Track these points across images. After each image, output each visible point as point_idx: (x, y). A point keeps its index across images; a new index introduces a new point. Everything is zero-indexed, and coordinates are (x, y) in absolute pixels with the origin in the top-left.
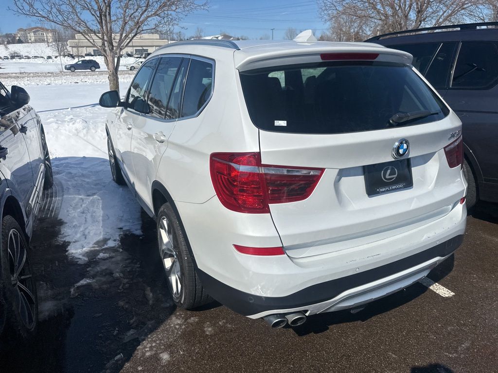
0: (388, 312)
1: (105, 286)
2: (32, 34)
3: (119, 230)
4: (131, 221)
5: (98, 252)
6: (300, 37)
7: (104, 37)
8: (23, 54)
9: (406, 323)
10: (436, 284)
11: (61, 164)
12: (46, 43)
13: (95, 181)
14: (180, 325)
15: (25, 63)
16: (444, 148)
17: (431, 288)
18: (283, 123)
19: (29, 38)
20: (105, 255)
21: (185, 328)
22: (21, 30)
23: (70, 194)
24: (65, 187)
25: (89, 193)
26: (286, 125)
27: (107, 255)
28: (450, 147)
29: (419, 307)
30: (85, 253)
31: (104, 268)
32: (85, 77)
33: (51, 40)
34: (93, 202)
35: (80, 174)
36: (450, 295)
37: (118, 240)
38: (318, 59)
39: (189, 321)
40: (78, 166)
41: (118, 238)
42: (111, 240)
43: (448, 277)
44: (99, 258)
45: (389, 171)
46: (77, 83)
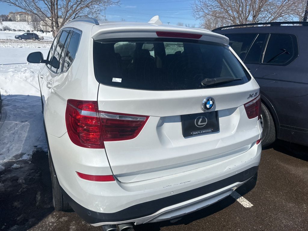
0: (205, 218)
1: (9, 189)
2: (18, 16)
3: (34, 148)
4: (44, 141)
5: (14, 163)
6: (152, 20)
7: (53, 19)
8: (12, 28)
9: (216, 227)
10: (242, 197)
11: (11, 99)
12: (27, 22)
13: (30, 112)
14: (53, 223)
15: (12, 34)
16: (244, 105)
17: (238, 200)
18: (119, 80)
19: (16, 18)
20: (18, 165)
21: (56, 225)
22: (11, 13)
23: (9, 120)
24: (8, 115)
25: (23, 120)
26: (121, 82)
27: (19, 166)
28: (249, 104)
29: (227, 215)
30: (4, 163)
31: (13, 175)
32: (47, 44)
33: (30, 21)
34: (23, 126)
35: (22, 107)
36: (250, 206)
37: (31, 155)
38: (155, 36)
39: (61, 220)
40: (23, 101)
41: (31, 154)
42: (26, 154)
43: (251, 193)
44: (12, 168)
45: (201, 120)
46: (40, 47)
